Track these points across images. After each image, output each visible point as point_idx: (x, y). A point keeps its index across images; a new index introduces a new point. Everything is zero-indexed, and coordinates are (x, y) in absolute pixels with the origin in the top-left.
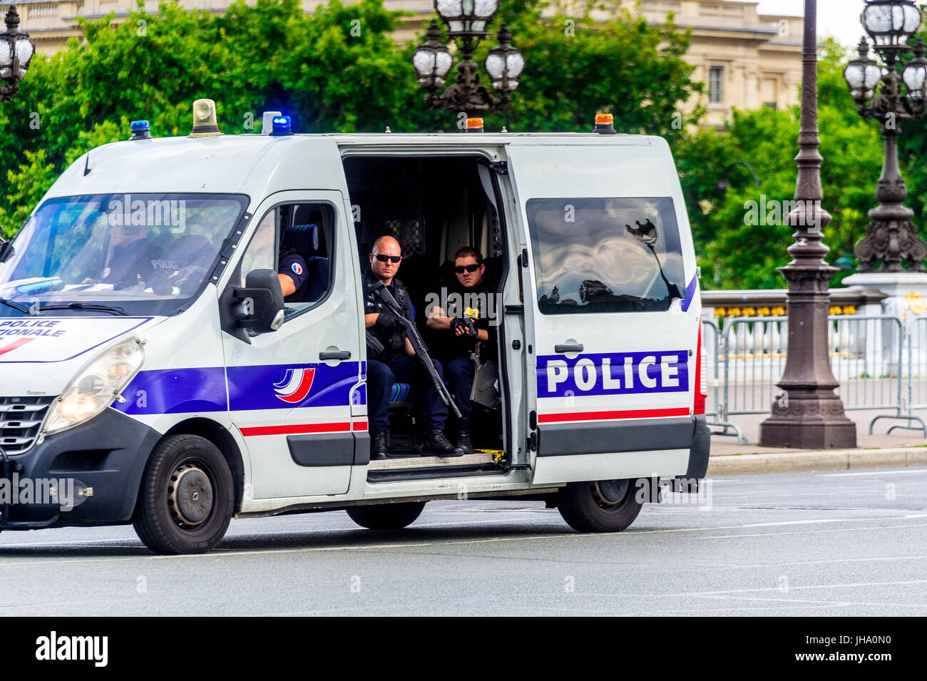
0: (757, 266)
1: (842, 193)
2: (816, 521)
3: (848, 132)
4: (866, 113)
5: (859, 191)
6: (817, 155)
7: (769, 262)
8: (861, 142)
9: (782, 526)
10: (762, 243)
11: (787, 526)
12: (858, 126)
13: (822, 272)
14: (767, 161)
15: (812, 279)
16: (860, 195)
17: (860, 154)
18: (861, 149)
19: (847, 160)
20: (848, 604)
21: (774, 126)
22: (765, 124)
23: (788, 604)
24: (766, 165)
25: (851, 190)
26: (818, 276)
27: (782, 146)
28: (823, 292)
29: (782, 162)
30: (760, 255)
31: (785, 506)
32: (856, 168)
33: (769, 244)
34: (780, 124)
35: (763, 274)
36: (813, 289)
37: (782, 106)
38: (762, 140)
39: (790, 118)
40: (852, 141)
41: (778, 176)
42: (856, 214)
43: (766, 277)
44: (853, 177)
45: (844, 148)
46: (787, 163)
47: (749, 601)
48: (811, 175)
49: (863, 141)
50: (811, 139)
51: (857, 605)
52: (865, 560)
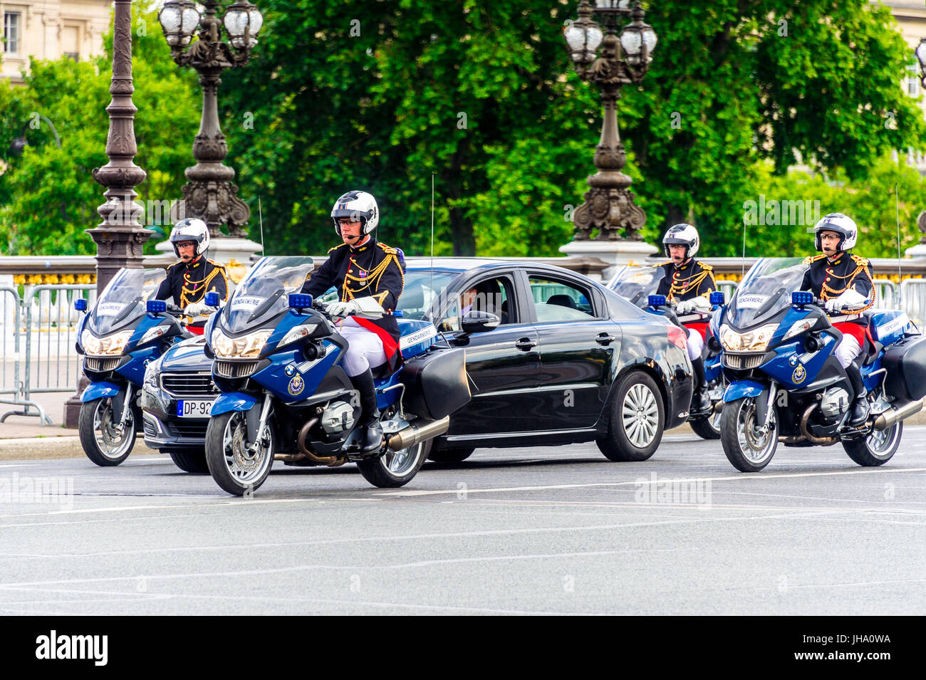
0: (58, 233)
1: (151, 153)
2: (130, 508)
3: (158, 87)
4: (183, 61)
5: (171, 151)
6: (130, 104)
7: (70, 229)
8: (173, 97)
9: (92, 513)
10: (63, 208)
11: (98, 514)
12: (168, 80)
13: (135, 235)
14: (68, 117)
15: (124, 243)
16: (171, 156)
17: (171, 111)
18: (172, 104)
19: (156, 116)
20: (169, 596)
21: (76, 78)
22: (66, 76)
23: (102, 596)
24: (67, 122)
25: (161, 150)
26: (131, 239)
27: (85, 101)
28: (136, 257)
29: (85, 118)
30: (61, 221)
31: (95, 492)
32: (168, 125)
33: (70, 209)
34: (83, 76)
35: (63, 242)
36: (125, 254)
37: (84, 58)
38: (63, 93)
39: (94, 70)
40: (163, 95)
41: (81, 133)
42: (166, 177)
43: (67, 246)
44: (164, 136)
45: (154, 104)
46: (91, 119)
47: (58, 594)
48: (124, 127)
49: (175, 96)
50: (124, 87)
51: (178, 598)
52: (186, 549)
